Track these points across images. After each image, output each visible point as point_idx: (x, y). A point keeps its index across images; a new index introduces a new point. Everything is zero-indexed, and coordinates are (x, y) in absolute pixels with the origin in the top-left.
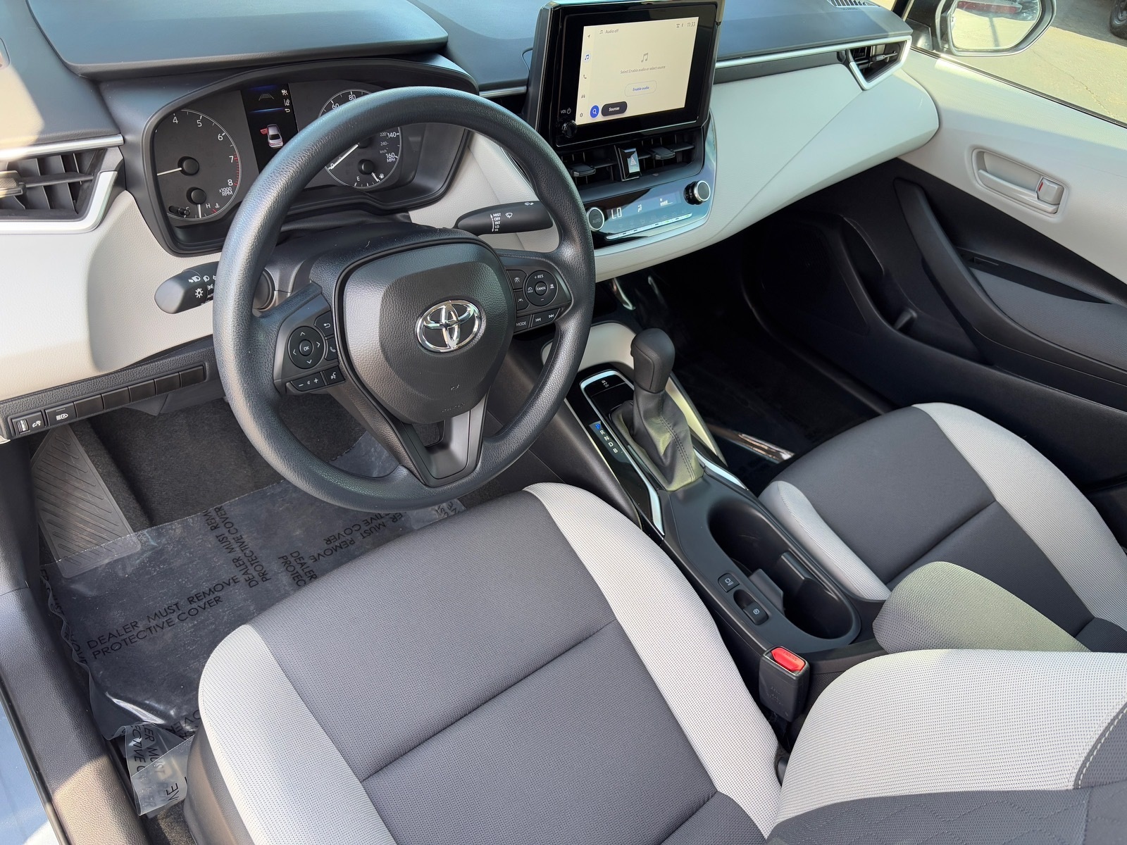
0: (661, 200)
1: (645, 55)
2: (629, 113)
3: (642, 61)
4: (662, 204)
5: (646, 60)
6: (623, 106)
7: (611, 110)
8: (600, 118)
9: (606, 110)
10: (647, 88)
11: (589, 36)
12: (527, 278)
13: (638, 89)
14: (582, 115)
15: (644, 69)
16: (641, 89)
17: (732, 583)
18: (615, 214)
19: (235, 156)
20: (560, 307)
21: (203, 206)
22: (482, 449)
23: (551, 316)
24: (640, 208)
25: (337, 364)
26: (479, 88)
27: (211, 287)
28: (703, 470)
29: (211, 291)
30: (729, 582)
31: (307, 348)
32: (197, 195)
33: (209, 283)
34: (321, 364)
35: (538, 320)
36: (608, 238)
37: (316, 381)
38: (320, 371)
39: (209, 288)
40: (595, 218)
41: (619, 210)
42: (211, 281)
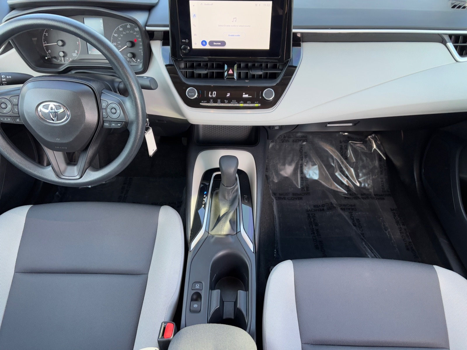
1: (234, 18)
2: (228, 47)
3: (233, 21)
4: (244, 96)
5: (236, 21)
6: (223, 43)
7: (214, 44)
8: (208, 47)
9: (211, 43)
10: (238, 36)
11: (194, 6)
12: (108, 105)
13: (232, 35)
14: (196, 44)
15: (234, 26)
16: (234, 36)
17: (199, 287)
18: (211, 94)
19: (79, 42)
20: (122, 122)
21: (65, 58)
22: (86, 172)
23: (119, 125)
24: (228, 95)
25: (18, 115)
26: (146, 25)
27: (5, 80)
28: (236, 233)
29: (4, 81)
30: (197, 286)
31: (4, 106)
32: (62, 54)
33: (4, 78)
34: (10, 114)
35: (113, 125)
36: (200, 104)
37: (9, 119)
38: (11, 116)
39: (3, 80)
40: (191, 93)
41: (214, 93)
42: (6, 78)
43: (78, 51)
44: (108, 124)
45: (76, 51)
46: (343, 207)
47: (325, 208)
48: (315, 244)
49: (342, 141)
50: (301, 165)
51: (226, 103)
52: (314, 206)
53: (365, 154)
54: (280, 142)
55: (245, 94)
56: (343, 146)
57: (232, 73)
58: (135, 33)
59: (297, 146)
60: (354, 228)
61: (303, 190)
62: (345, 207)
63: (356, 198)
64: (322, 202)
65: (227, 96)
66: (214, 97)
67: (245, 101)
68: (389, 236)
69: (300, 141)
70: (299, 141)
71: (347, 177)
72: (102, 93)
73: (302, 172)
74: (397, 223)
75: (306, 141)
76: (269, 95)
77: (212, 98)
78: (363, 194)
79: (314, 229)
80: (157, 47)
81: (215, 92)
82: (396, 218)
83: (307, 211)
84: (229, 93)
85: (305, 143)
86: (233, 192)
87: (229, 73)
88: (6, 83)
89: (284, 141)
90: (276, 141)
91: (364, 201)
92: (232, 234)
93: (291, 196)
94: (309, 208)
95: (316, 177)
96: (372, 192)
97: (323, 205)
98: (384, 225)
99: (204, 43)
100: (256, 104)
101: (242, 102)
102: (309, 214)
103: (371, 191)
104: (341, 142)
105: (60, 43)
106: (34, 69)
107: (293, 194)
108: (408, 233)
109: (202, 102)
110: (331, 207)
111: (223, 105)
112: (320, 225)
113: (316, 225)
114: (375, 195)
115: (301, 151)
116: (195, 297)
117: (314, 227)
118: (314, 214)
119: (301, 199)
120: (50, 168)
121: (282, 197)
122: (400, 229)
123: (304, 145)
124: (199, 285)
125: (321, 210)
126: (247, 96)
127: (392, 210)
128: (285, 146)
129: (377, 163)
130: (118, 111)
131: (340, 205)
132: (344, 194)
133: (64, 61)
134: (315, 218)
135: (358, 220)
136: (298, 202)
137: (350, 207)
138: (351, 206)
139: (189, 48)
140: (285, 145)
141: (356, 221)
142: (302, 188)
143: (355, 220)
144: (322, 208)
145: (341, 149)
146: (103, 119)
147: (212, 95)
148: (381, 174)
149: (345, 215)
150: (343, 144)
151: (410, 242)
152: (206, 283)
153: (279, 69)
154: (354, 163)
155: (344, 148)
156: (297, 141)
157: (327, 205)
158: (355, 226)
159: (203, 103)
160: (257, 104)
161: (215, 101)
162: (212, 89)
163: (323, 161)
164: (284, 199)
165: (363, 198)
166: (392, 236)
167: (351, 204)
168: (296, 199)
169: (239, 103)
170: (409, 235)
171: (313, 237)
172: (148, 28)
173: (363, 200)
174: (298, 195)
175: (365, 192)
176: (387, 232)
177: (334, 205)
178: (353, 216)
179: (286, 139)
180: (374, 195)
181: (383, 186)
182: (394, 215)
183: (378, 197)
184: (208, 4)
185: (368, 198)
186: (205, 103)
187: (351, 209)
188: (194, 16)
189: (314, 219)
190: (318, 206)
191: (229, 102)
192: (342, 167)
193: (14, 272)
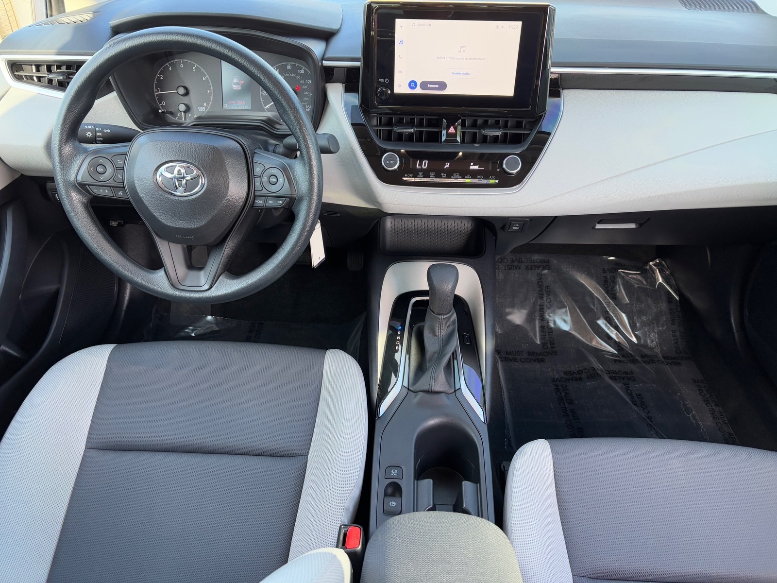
0: (472, 164)
1: (462, 47)
2: (448, 91)
3: (460, 52)
4: (471, 167)
5: (464, 51)
6: (443, 85)
7: (429, 86)
8: (418, 91)
9: (424, 85)
10: (467, 74)
11: (401, 27)
12: (265, 171)
13: (457, 74)
14: (400, 86)
15: (461, 59)
16: (460, 74)
17: (396, 475)
18: (420, 164)
19: (210, 90)
20: (286, 197)
21: (187, 114)
22: (219, 280)
23: (281, 202)
24: (447, 165)
25: (122, 186)
26: (323, 59)
27: (100, 134)
28: (453, 390)
29: (99, 137)
30: (394, 473)
31: (102, 170)
32: (182, 108)
33: (99, 132)
34: (111, 182)
35: (270, 202)
36: (403, 178)
37: (107, 191)
38: (110, 187)
39: (98, 134)
40: (390, 160)
41: (425, 163)
42: (102, 131)
43: (208, 104)
44: (261, 202)
45: (205, 104)
46: (613, 375)
47: (583, 376)
48: (571, 432)
49: (606, 269)
50: (541, 307)
51: (444, 178)
52: (565, 373)
53: (644, 290)
54: (505, 269)
55: (474, 165)
56: (609, 277)
57: (454, 132)
58: (297, 78)
59: (532, 276)
60: (635, 408)
61: (546, 347)
62: (616, 375)
63: (634, 361)
64: (577, 366)
65: (445, 167)
66: (424, 169)
67: (474, 174)
68: (694, 422)
69: (538, 267)
70: (536, 268)
71: (616, 328)
72: (255, 153)
73: (542, 319)
74: (706, 401)
75: (547, 268)
76: (512, 165)
77: (421, 170)
78: (643, 356)
79: (568, 409)
80: (336, 93)
81: (427, 161)
82: (703, 394)
83: (554, 381)
84: (449, 164)
85: (546, 271)
86: (448, 325)
87: (449, 132)
88: (101, 139)
89: (513, 267)
90: (499, 267)
91: (648, 367)
92: (448, 393)
93: (525, 356)
94: (557, 376)
95: (565, 327)
96: (659, 353)
97: (580, 372)
98: (684, 405)
99: (413, 84)
100: (490, 179)
101: (468, 176)
102: (557, 386)
103: (657, 351)
104: (604, 272)
105: (182, 91)
106: (139, 126)
107: (529, 353)
108: (726, 419)
109: (406, 175)
110: (593, 374)
111: (438, 180)
112: (576, 402)
113: (571, 402)
114: (664, 358)
115: (540, 283)
116: (390, 491)
117: (566, 406)
118: (567, 386)
119: (542, 361)
120: (161, 273)
121: (511, 357)
122: (713, 412)
123: (545, 274)
124: (396, 471)
125: (576, 380)
126: (476, 167)
127: (694, 381)
128: (514, 276)
129: (664, 306)
130: (281, 180)
131: (609, 372)
132: (613, 355)
133: (185, 120)
134: (567, 392)
135: (640, 395)
136: (537, 366)
137: (624, 375)
138: (626, 373)
139: (389, 92)
140: (514, 273)
141: (635, 397)
142: (544, 344)
143: (634, 395)
144: (578, 376)
145: (606, 281)
146: (254, 193)
147: (422, 166)
148: (672, 324)
149: (617, 386)
150: (608, 275)
151: (730, 434)
152: (409, 469)
153: (525, 129)
154: (627, 304)
155: (609, 281)
156: (533, 268)
157: (587, 371)
158: (635, 405)
159: (407, 177)
160: (493, 179)
161: (426, 174)
162: (421, 156)
163: (576, 301)
164: (515, 360)
165: (645, 362)
166: (700, 423)
167: (626, 371)
168: (535, 361)
169: (463, 178)
170: (727, 422)
171: (566, 421)
172: (325, 63)
173: (644, 365)
174: (537, 356)
175: (646, 352)
176: (690, 415)
177: (598, 371)
178: (630, 389)
179: (516, 264)
180: (662, 358)
181: (676, 343)
182: (700, 390)
183: (670, 361)
184: (424, 25)
185: (653, 361)
186: (411, 177)
187: (626, 378)
188: (401, 42)
189: (567, 394)
190: (572, 374)
191: (448, 177)
192: (608, 312)
193: (85, 448)
